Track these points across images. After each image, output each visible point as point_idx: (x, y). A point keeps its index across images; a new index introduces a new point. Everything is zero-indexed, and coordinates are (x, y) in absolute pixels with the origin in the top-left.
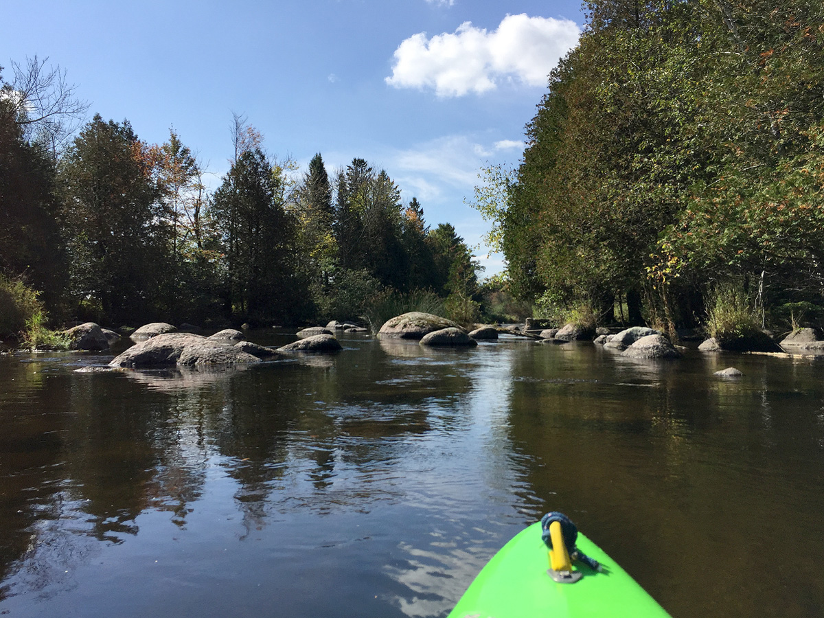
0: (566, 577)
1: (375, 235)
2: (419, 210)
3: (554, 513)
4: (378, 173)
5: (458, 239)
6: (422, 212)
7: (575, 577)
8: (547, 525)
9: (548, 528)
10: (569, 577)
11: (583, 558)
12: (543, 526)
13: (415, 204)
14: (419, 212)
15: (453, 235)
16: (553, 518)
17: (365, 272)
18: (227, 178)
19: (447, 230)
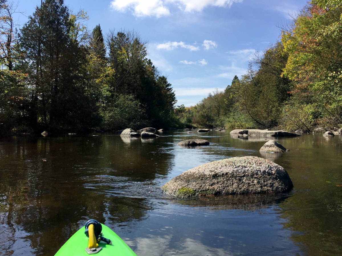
0: (94, 251)
2: (152, 66)
3: (91, 220)
5: (169, 85)
6: (154, 67)
7: (98, 250)
8: (87, 226)
9: (88, 228)
10: (95, 250)
11: (104, 239)
12: (86, 227)
13: (150, 63)
15: (166, 82)
16: (90, 222)
17: (131, 97)
18: (33, 17)
19: (163, 80)
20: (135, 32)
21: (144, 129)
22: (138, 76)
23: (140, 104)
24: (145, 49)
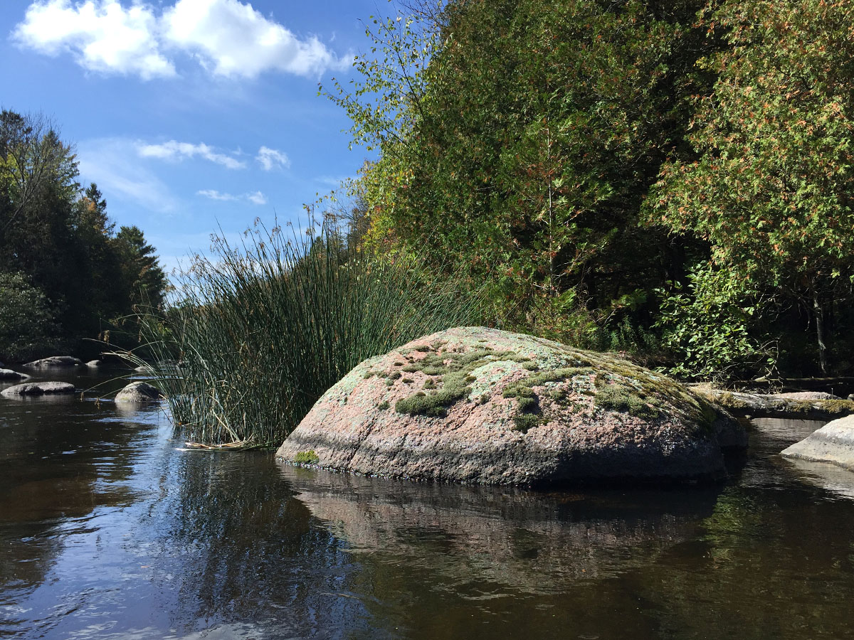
1: (36, 221)
2: (100, 201)
4: (43, 134)
5: (148, 249)
6: (104, 204)
13: (94, 192)
14: (100, 204)
15: (141, 242)
17: (18, 278)
19: (133, 236)
20: (45, 117)
21: (43, 360)
22: (46, 227)
23: (42, 296)
24: (74, 161)
